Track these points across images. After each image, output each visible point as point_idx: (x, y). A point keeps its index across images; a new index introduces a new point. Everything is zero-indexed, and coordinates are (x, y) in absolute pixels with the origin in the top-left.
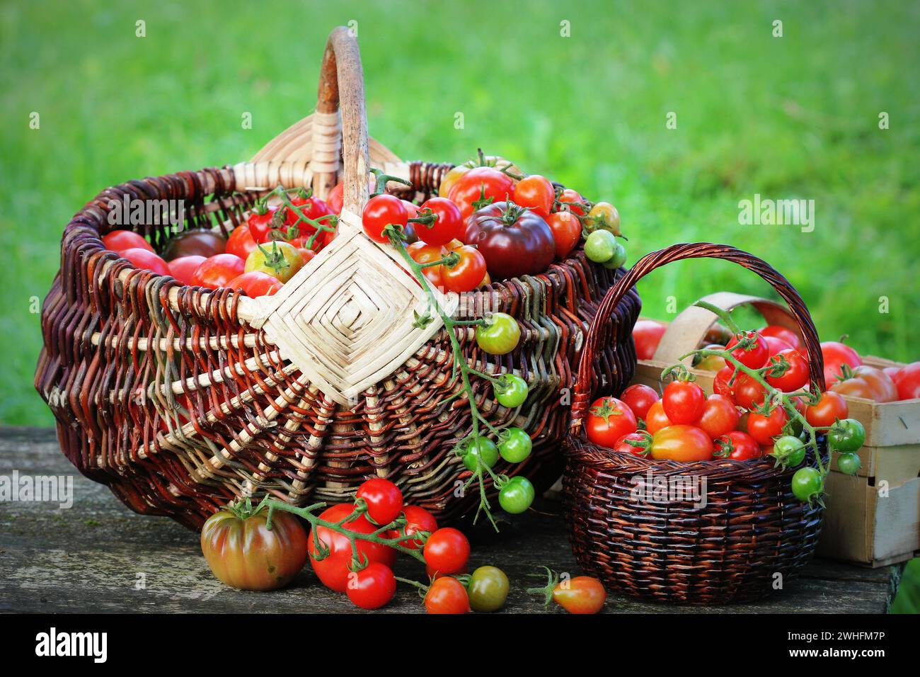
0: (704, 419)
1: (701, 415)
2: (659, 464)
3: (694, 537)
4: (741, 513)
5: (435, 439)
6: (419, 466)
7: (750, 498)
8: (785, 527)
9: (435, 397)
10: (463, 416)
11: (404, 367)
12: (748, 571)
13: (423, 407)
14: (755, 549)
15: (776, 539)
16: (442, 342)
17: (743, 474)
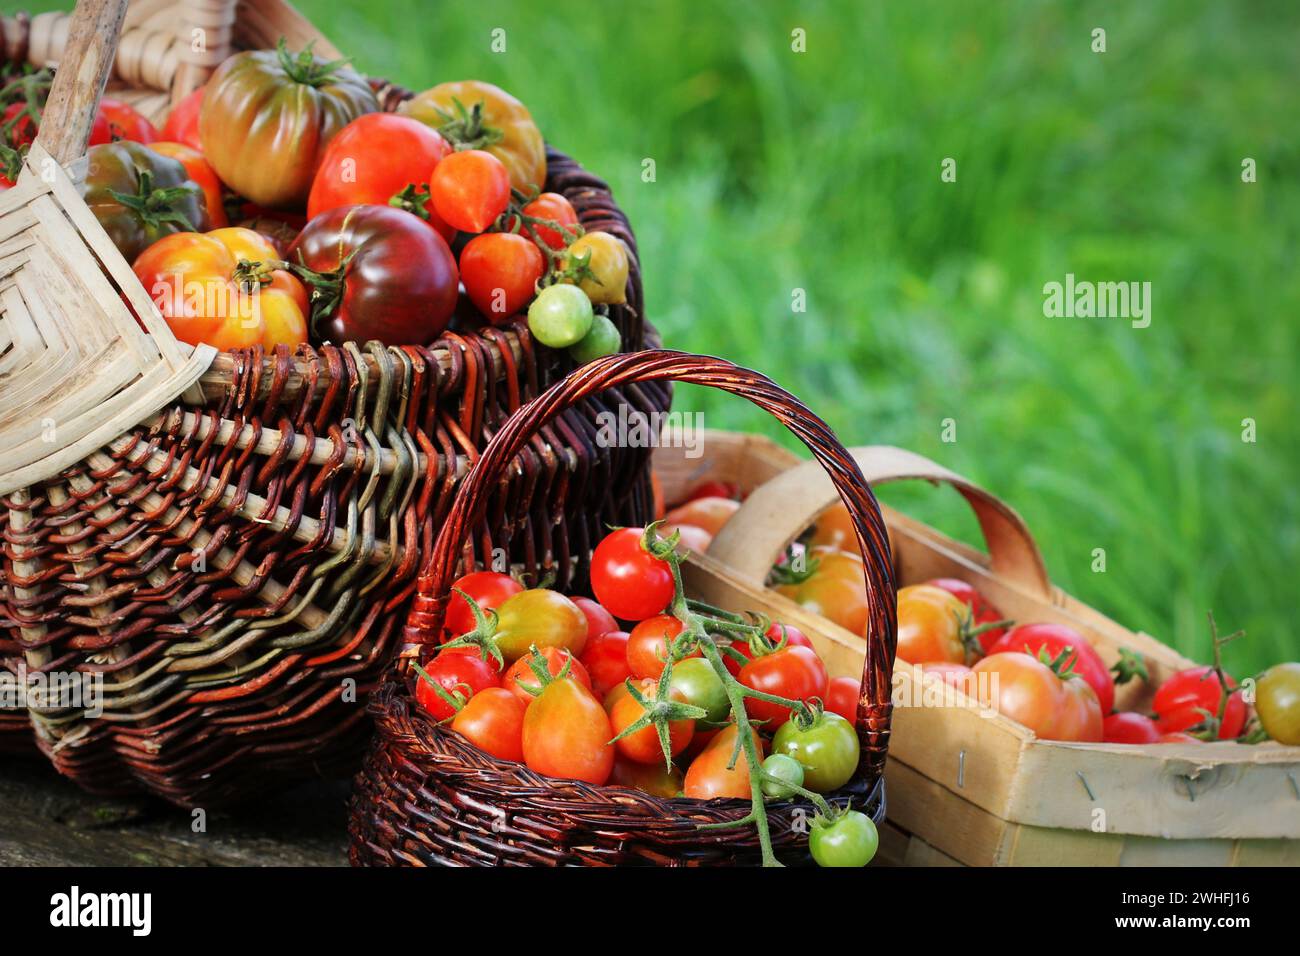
5: (144, 617)
6: (106, 663)
9: (143, 536)
10: (197, 585)
11: (83, 467)
13: (120, 550)
16: (163, 434)
17: (652, 825)
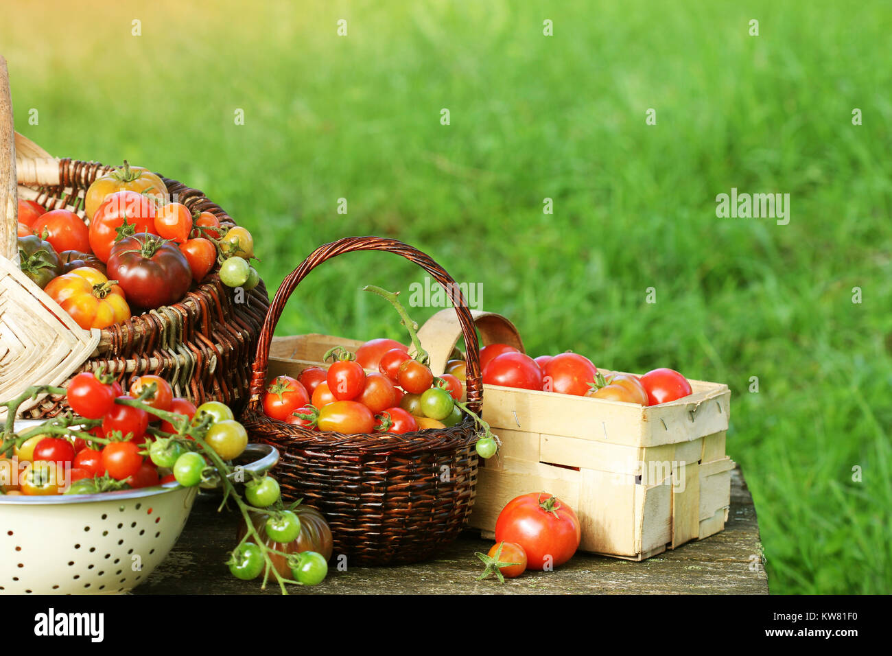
0: (366, 393)
1: (363, 391)
2: (325, 435)
3: (355, 502)
4: (399, 481)
7: (407, 468)
8: (439, 495)
12: (404, 534)
14: (411, 515)
15: (430, 506)
17: (401, 445)
